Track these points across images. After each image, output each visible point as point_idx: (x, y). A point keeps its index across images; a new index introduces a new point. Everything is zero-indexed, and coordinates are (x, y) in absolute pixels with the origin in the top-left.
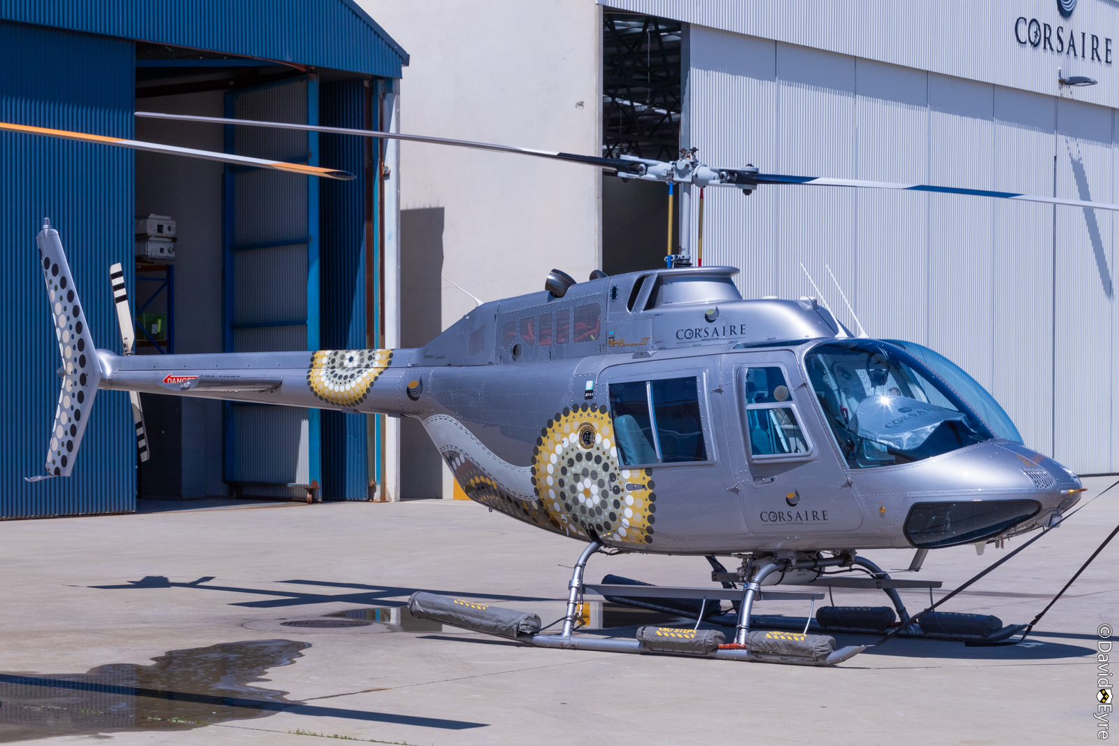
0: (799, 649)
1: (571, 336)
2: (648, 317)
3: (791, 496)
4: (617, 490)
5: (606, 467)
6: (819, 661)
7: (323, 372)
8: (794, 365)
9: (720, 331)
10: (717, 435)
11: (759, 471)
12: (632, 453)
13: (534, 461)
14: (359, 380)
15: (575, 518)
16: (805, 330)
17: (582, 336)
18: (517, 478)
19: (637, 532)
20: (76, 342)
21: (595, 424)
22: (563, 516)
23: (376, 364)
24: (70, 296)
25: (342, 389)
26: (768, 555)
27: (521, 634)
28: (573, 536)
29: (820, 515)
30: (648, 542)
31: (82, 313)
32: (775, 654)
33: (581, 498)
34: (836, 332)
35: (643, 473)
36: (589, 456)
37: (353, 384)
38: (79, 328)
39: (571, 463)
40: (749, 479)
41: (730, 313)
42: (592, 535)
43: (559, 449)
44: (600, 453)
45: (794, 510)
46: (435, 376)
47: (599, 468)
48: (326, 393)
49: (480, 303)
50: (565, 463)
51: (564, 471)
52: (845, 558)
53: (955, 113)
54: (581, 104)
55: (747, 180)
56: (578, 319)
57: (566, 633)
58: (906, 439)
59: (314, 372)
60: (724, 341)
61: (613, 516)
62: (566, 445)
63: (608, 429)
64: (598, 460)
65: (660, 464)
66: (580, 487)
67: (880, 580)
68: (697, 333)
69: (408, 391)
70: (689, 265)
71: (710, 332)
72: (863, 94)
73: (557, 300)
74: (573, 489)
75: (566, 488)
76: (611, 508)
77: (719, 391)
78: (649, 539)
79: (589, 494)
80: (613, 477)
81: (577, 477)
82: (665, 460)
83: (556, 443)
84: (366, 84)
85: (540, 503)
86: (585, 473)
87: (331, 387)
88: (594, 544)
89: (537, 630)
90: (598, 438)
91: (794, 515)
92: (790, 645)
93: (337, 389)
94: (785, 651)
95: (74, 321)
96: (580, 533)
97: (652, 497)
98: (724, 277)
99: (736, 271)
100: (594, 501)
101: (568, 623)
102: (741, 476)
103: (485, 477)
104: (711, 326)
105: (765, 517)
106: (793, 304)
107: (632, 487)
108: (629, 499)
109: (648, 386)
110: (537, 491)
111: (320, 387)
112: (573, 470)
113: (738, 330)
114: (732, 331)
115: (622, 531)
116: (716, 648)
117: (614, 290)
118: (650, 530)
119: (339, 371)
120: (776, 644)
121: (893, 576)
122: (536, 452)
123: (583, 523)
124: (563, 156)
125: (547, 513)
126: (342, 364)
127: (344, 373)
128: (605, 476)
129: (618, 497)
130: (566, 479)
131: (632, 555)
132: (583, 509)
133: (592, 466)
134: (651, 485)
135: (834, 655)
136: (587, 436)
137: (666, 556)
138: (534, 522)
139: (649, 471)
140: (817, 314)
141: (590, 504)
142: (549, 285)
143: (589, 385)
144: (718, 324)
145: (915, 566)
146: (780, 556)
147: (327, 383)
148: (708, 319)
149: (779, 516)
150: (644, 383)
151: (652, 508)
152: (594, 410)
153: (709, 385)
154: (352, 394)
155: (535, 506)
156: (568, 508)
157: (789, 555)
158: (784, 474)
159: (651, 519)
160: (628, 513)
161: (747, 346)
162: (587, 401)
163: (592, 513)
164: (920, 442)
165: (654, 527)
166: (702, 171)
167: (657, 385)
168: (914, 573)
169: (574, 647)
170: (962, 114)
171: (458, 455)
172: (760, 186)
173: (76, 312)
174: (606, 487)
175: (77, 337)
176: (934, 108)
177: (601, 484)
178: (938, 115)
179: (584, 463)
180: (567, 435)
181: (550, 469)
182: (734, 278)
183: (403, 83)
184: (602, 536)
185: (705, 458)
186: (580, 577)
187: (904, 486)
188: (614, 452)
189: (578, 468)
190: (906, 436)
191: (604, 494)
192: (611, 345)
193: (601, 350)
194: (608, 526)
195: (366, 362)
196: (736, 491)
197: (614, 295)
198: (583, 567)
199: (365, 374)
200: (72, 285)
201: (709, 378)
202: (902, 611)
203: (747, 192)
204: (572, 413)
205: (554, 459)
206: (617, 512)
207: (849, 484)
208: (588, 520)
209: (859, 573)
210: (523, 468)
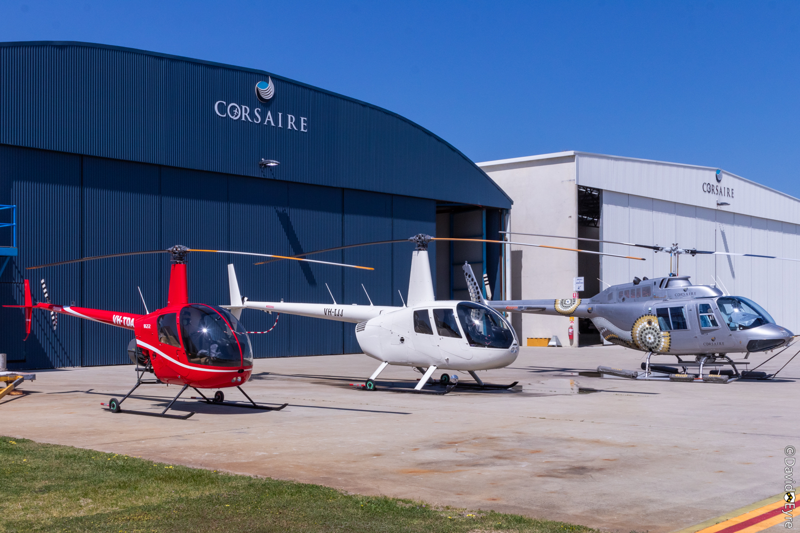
0: (719, 379)
1: (641, 295)
2: (666, 290)
3: (713, 339)
4: (659, 337)
5: (656, 331)
6: (725, 382)
7: (559, 305)
8: (713, 303)
9: (688, 294)
10: (690, 322)
11: (703, 332)
12: (663, 327)
13: (632, 330)
14: (572, 307)
15: (645, 345)
16: (714, 294)
17: (644, 295)
18: (627, 335)
19: (665, 349)
20: (477, 297)
21: (652, 320)
22: (641, 345)
23: (576, 303)
24: (475, 284)
25: (566, 310)
26: (704, 355)
27: (633, 377)
28: (644, 350)
29: (722, 344)
30: (667, 352)
31: (479, 288)
32: (712, 380)
33: (648, 340)
34: (722, 294)
35: (667, 333)
36: (650, 328)
37: (570, 309)
38: (478, 293)
39: (644, 330)
40: (700, 334)
41: (691, 289)
42: (650, 350)
43: (641, 326)
44: (654, 327)
45: (714, 342)
46: (597, 306)
47: (653, 331)
48: (561, 311)
49: (610, 286)
50: (642, 330)
51: (642, 332)
52: (722, 356)
53: (684, 216)
54: (570, 217)
55: (694, 252)
56: (643, 291)
57: (646, 376)
58: (746, 323)
59: (556, 305)
60: (689, 297)
61: (658, 345)
62: (643, 325)
63: (657, 321)
64: (653, 329)
65: (673, 330)
66: (647, 337)
67: (731, 362)
68: (681, 294)
69: (588, 311)
70: (675, 276)
71: (685, 294)
72: (655, 211)
73: (636, 285)
74: (645, 337)
75: (643, 337)
76: (657, 342)
77: (691, 310)
78: (669, 351)
79: (650, 338)
80: (658, 334)
81: (646, 334)
82: (674, 329)
83: (639, 325)
84: (500, 211)
85: (633, 341)
86: (649, 333)
87: (562, 310)
88: (651, 352)
89: (637, 376)
90: (653, 323)
91: (714, 344)
92: (716, 378)
93: (564, 310)
94: (714, 380)
95: (476, 291)
96: (646, 349)
97: (670, 339)
98: (686, 279)
99: (690, 277)
100: (652, 340)
101: (647, 374)
102: (698, 332)
103: (614, 334)
104: (685, 293)
105: (705, 344)
106: (708, 286)
107: (664, 337)
108: (663, 340)
109: (669, 309)
110: (632, 338)
111: (559, 310)
112: (645, 332)
113: (694, 294)
114: (692, 293)
115: (661, 349)
116: (693, 379)
117: (655, 283)
118: (669, 348)
119: (564, 305)
120: (712, 378)
121: (734, 361)
122: (633, 327)
123: (648, 347)
124: (636, 245)
125: (635, 344)
126: (565, 303)
127: (566, 306)
128: (656, 334)
129: (659, 339)
130: (643, 335)
131: (660, 355)
132: (648, 343)
133: (651, 331)
134: (670, 336)
135: (729, 380)
136: (650, 323)
137: (671, 356)
138: (630, 347)
139: (669, 332)
140: (715, 289)
141: (650, 341)
142: (634, 281)
143: (650, 309)
144: (688, 292)
145: (746, 358)
146: (708, 355)
147: (561, 308)
148: (684, 290)
149: (710, 344)
150: (667, 309)
151: (670, 342)
152: (652, 315)
153: (687, 309)
154: (569, 311)
155: (631, 342)
156: (643, 342)
157: (711, 355)
158: (710, 333)
159: (670, 345)
160: (663, 344)
161: (697, 298)
162: (650, 313)
163: (651, 344)
164: (751, 324)
165: (670, 347)
166: (679, 250)
167: (671, 309)
168: (746, 359)
169: (649, 380)
170: (686, 216)
171: (604, 328)
172: (697, 254)
173: (477, 288)
174: (656, 337)
175: (477, 295)
176: (677, 215)
177: (654, 336)
178: (679, 217)
179: (649, 330)
180: (643, 323)
181: (638, 332)
182: (689, 279)
183: (512, 211)
184: (653, 350)
185: (687, 328)
186: (649, 361)
187: (747, 336)
188: (658, 327)
189: (647, 331)
190: (747, 322)
191: (655, 339)
192: (655, 298)
193: (651, 299)
194: (656, 347)
195: (573, 302)
196: (696, 337)
197: (655, 284)
198: (649, 359)
199: (573, 306)
200: (475, 280)
201: (687, 306)
202: (736, 371)
203: (693, 256)
204: (644, 316)
205: (639, 329)
206: (659, 343)
207: (731, 335)
208: (650, 346)
209: (725, 360)
210: (628, 332)
